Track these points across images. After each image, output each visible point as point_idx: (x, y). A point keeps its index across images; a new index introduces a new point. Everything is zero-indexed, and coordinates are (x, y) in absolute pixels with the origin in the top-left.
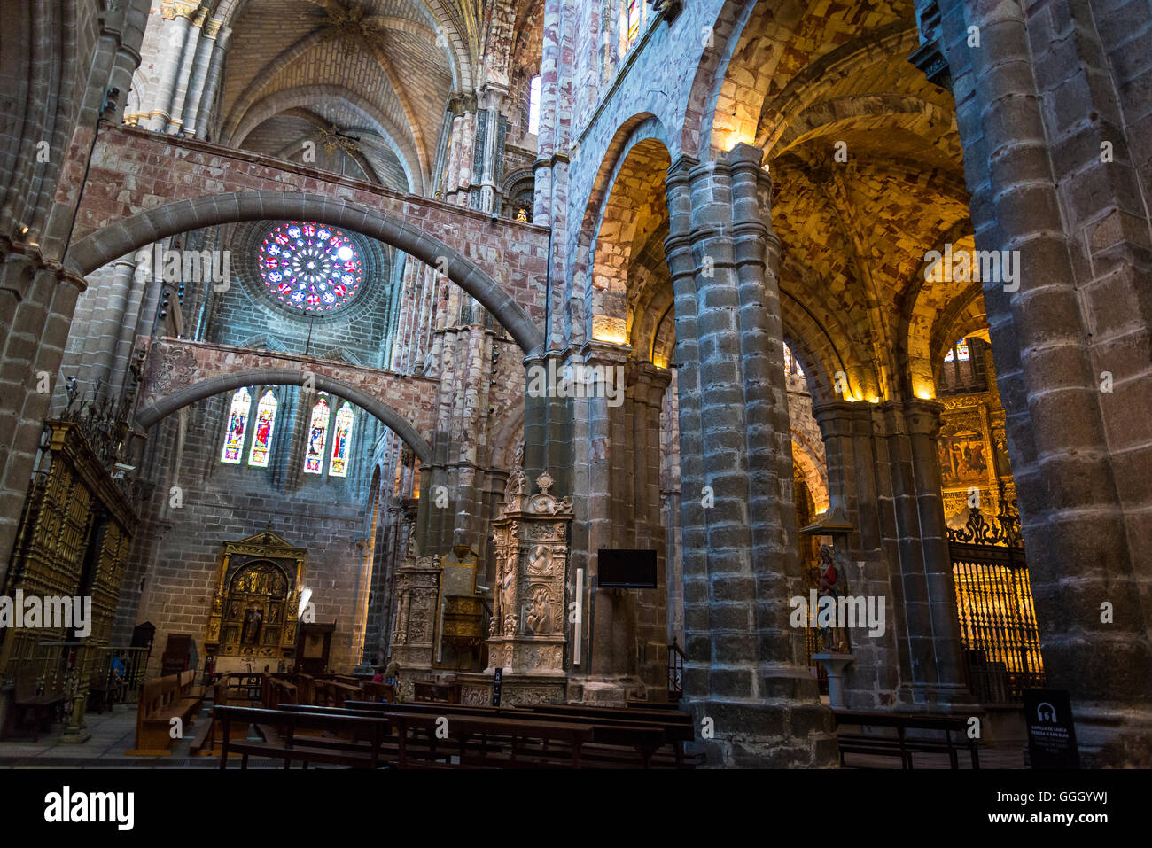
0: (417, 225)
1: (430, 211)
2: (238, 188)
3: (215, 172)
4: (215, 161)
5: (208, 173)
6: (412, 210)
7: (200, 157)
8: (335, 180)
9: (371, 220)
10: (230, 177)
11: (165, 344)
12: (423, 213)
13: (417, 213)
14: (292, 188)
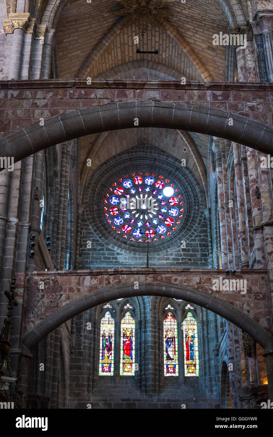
0: (223, 109)
1: (232, 93)
2: (61, 111)
3: (41, 103)
4: (40, 94)
5: (35, 105)
6: (215, 97)
7: (28, 93)
8: (142, 86)
9: (180, 113)
10: (53, 104)
11: (36, 278)
12: (226, 97)
13: (220, 98)
14: (106, 102)
